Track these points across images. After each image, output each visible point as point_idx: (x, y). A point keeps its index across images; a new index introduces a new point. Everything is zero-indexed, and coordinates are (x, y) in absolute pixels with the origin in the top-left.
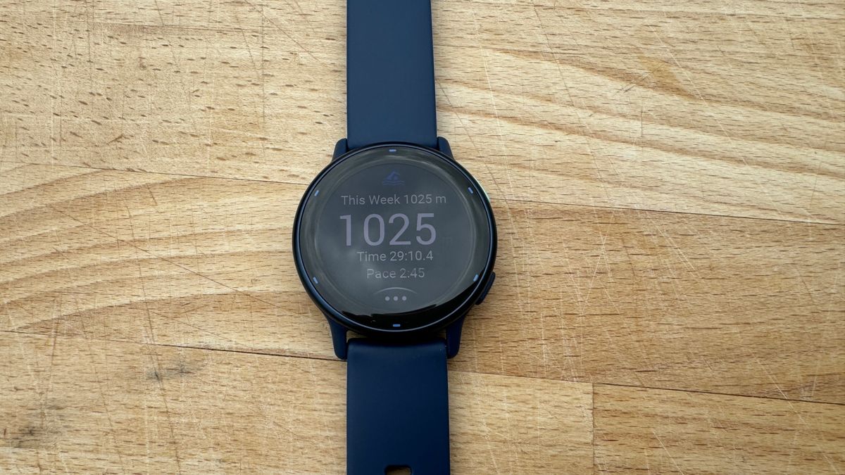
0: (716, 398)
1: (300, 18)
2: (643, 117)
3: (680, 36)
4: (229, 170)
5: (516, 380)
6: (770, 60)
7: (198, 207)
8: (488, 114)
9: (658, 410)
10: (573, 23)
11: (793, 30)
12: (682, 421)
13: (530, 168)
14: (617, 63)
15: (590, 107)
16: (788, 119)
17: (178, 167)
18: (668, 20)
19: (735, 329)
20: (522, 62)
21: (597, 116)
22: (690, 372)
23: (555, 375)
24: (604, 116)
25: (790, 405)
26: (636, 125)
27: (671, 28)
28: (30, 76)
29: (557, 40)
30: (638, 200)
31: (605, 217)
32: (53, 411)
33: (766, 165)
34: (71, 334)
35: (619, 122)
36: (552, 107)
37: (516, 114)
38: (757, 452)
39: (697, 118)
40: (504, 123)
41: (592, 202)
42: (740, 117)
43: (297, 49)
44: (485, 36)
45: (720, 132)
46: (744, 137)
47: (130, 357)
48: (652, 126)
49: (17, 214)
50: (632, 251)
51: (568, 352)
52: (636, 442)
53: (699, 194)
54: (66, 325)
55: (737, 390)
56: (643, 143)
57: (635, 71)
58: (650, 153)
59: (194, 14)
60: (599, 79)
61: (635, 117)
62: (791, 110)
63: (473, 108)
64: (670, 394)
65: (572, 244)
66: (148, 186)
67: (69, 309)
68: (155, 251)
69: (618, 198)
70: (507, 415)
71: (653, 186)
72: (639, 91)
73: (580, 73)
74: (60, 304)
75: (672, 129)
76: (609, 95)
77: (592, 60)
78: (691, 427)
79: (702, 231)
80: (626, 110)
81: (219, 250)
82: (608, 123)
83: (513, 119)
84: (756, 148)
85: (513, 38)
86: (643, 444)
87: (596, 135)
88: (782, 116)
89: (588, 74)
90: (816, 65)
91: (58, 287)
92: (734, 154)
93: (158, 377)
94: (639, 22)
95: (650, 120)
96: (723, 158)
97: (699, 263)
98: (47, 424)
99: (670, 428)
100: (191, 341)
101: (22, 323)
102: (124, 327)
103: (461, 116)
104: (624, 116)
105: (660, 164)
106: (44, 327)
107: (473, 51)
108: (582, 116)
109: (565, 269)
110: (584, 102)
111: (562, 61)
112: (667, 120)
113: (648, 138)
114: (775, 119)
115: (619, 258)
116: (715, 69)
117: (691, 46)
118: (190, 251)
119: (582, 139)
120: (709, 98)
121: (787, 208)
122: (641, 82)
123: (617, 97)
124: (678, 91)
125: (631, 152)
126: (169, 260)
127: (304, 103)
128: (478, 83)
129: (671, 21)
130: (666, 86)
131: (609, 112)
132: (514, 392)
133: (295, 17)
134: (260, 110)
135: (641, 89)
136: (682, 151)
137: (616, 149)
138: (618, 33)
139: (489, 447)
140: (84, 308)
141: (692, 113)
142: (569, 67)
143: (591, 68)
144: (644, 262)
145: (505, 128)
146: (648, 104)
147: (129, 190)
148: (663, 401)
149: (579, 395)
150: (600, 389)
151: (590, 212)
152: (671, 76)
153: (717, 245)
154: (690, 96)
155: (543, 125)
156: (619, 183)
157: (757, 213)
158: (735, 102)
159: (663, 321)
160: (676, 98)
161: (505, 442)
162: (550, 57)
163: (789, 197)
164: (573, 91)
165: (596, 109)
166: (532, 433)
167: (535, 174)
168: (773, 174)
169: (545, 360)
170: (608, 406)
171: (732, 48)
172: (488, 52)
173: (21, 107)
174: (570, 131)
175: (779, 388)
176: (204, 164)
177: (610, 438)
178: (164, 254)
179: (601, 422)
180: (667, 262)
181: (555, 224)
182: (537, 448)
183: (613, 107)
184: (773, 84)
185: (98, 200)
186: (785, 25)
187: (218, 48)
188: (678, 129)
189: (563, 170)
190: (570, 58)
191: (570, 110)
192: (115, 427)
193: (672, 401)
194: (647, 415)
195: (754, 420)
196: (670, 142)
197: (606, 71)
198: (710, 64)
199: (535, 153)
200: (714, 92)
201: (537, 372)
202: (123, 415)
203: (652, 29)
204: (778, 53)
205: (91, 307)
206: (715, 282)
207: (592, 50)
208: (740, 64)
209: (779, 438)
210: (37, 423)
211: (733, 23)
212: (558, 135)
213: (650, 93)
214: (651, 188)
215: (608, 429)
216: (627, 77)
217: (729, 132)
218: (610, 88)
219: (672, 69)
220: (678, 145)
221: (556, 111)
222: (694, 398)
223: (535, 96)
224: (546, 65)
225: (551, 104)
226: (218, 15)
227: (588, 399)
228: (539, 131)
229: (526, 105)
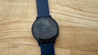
2: (77, 14)
4: (23, 20)
7: (19, 25)
8: (57, 13)
9: (79, 53)
14: (74, 7)
16: (96, 15)
17: (16, 19)
19: (89, 42)
20: (62, 7)
22: (83, 48)
25: (96, 53)
26: (76, 15)
27: (81, 3)
29: (66, 4)
30: (77, 25)
31: (72, 27)
33: (93, 21)
34: (1, 41)
35: (74, 15)
37: (61, 13)
39: (84, 14)
41: (71, 25)
42: (90, 14)
44: (57, 3)
46: (91, 17)
51: (67, 45)
53: (85, 24)
55: (89, 51)
56: (77, 18)
58: (78, 19)
60: (72, 9)
63: (55, 12)
64: (80, 51)
65: (68, 31)
66: (12, 22)
67: (1, 38)
68: (13, 31)
69: (74, 25)
71: (78, 23)
72: (77, 11)
73: (69, 8)
80: (75, 13)
81: (21, 31)
82: (73, 15)
83: (60, 14)
84: (92, 19)
85: (61, 3)
87: (71, 16)
93: (13, 47)
94: (77, 2)
95: (78, 15)
96: (88, 20)
97: (85, 33)
100: (17, 43)
102: (8, 41)
107: (55, 5)
109: (67, 34)
111: (67, 7)
112: (81, 15)
114: (95, 15)
115: (74, 33)
117: (84, 5)
118: (17, 31)
120: (86, 12)
121: (96, 27)
122: (77, 10)
125: (76, 19)
126: (15, 32)
127: (33, 11)
128: (56, 9)
131: (73, 13)
132: (60, 50)
134: (27, 12)
136: (82, 19)
137: (74, 18)
138: (74, 3)
140: (3, 38)
143: (71, 8)
144: (77, 33)
145: (59, 15)
146: (78, 13)
147: (9, 22)
152: (81, 9)
153: (87, 31)
154: (83, 12)
155: (64, 15)
156: (74, 23)
157: (92, 27)
158: (89, 12)
159: (80, 41)
162: (65, 6)
163: (96, 25)
164: (68, 11)
165: (71, 13)
167: (63, 21)
168: (94, 22)
169: (64, 46)
170: (72, 52)
171: (89, 5)
172: (57, 5)
174: (68, 16)
175: (95, 50)
176: (20, 19)
178: (14, 31)
179: (71, 54)
180: (80, 33)
181: (66, 28)
184: (94, 10)
185: (5, 24)
186: (96, 3)
187: (22, 4)
189: (67, 21)
190: (68, 6)
191: (68, 13)
194: (77, 54)
196: (81, 17)
198: (86, 7)
199: (63, 19)
201: (63, 48)
202: (7, 53)
204: (95, 6)
206: (86, 36)
207: (71, 5)
208: (90, 8)
211: (89, 2)
212: (66, 16)
216: (75, 9)
217: (88, 16)
218: (73, 10)
221: (66, 13)
222: (84, 52)
223: (64, 11)
227: (70, 51)
228: (64, 16)
229: (62, 12)
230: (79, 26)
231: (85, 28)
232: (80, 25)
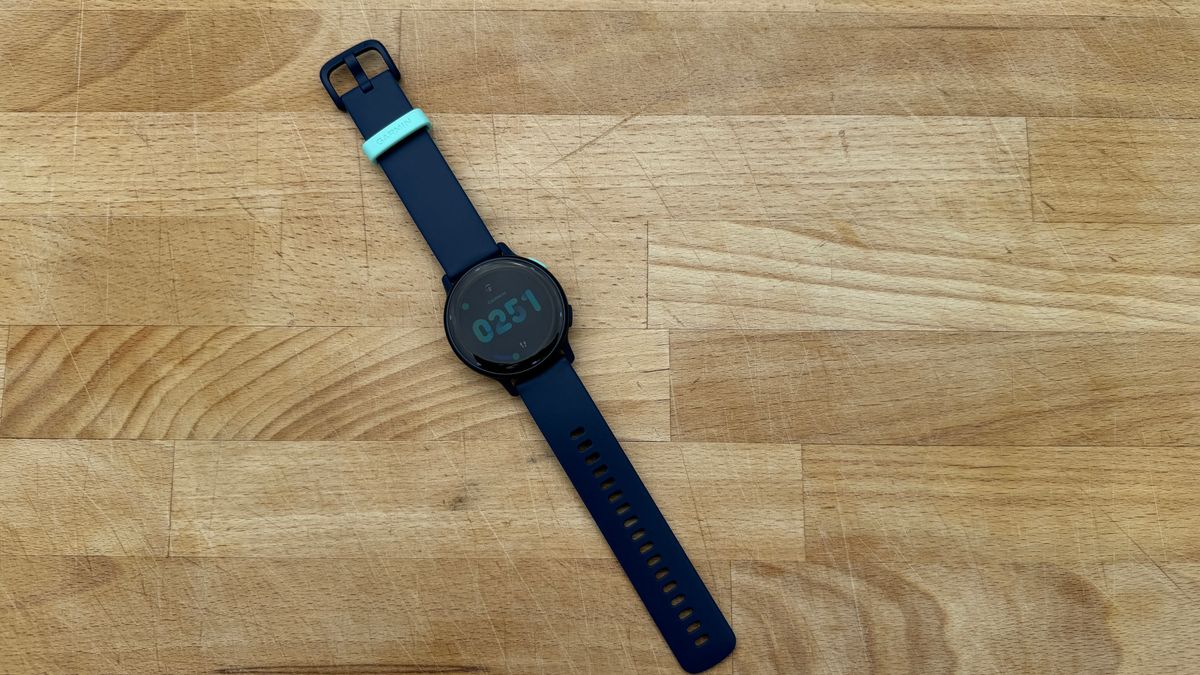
0: (877, 447)
1: (593, 207)
2: (832, 264)
3: (858, 201)
5: (754, 445)
6: (920, 216)
8: (727, 270)
9: (842, 457)
10: (784, 196)
11: (938, 191)
12: (856, 463)
13: (757, 307)
14: (815, 225)
15: (797, 260)
16: (930, 259)
18: (851, 189)
19: (890, 404)
20: (749, 229)
21: (801, 266)
22: (862, 433)
23: (778, 439)
24: (806, 266)
25: (922, 448)
26: (828, 270)
27: (853, 196)
28: (409, 262)
29: (773, 211)
30: (829, 324)
31: (808, 338)
32: (471, 487)
33: (914, 293)
34: (473, 439)
35: (816, 269)
36: (771, 262)
37: (747, 268)
38: (901, 477)
39: (869, 262)
40: (738, 276)
41: (799, 328)
42: (898, 260)
43: (593, 230)
44: (723, 211)
45: (884, 272)
46: (901, 274)
47: (514, 450)
48: (839, 271)
49: (421, 363)
50: (826, 358)
51: (785, 425)
52: (828, 477)
53: (869, 316)
54: (470, 433)
55: (890, 442)
56: (832, 283)
57: (827, 230)
58: (837, 291)
59: (517, 207)
60: (802, 238)
61: (827, 265)
62: (933, 252)
64: (850, 447)
65: (786, 357)
67: (469, 423)
69: (817, 324)
70: (750, 467)
71: (839, 313)
72: (830, 245)
73: (789, 235)
74: (463, 420)
75: (853, 272)
76: (809, 250)
77: (798, 225)
78: (862, 466)
79: (871, 342)
80: (821, 260)
82: (809, 270)
83: (745, 273)
84: (907, 282)
85: (742, 212)
86: (833, 478)
87: (801, 280)
88: (927, 257)
89: (795, 235)
90: (952, 217)
91: (459, 409)
92: (893, 287)
94: (830, 192)
95: (837, 266)
96: (886, 290)
97: (868, 363)
98: (469, 495)
99: (849, 468)
101: (441, 435)
103: (711, 273)
104: (819, 264)
105: (843, 298)
106: (455, 436)
107: (715, 224)
108: (791, 267)
109: (782, 373)
110: (792, 256)
111: (777, 227)
112: (849, 265)
113: (836, 279)
114: (922, 260)
115: (817, 363)
116: (882, 225)
117: (867, 209)
119: (792, 284)
120: (878, 247)
121: (927, 322)
122: (831, 238)
123: (815, 251)
124: (857, 243)
125: (825, 290)
127: (603, 271)
128: (719, 248)
129: (853, 190)
130: (849, 241)
131: (809, 263)
132: (753, 452)
133: (589, 206)
134: (574, 278)
135: (832, 244)
136: (859, 287)
137: (814, 289)
138: (815, 202)
139: (740, 486)
140: (479, 421)
141: (866, 259)
142: (781, 231)
143: (797, 231)
144: (832, 365)
145: (740, 279)
146: (836, 255)
148: (844, 452)
149: (794, 451)
150: (805, 447)
151: (797, 334)
152: (852, 232)
153: (880, 350)
154: (865, 247)
155: (765, 275)
156: (816, 313)
157: (906, 327)
158: (896, 248)
159: (845, 402)
160: (855, 248)
161: (749, 483)
162: (768, 224)
163: (928, 315)
164: (785, 249)
165: (800, 261)
166: (766, 476)
167: (761, 310)
168: (919, 299)
169: (771, 431)
170: (811, 457)
171: (895, 208)
172: (725, 224)
173: (407, 286)
174: (783, 278)
175: (916, 438)
177: (813, 476)
179: (807, 467)
180: (847, 364)
181: (774, 344)
182: (769, 485)
183: (812, 259)
184: (921, 234)
186: (931, 187)
188: (855, 272)
189: (779, 307)
190: (781, 223)
191: (783, 263)
192: (512, 493)
193: (850, 451)
194: (835, 461)
195: (900, 459)
196: (850, 281)
197: (809, 232)
198: (879, 222)
199: (760, 296)
200: (882, 242)
201: (767, 439)
202: (516, 486)
203: (840, 197)
204: (926, 209)
205: (483, 420)
206: (878, 375)
207: (797, 217)
208: (900, 220)
209: (914, 469)
210: (463, 495)
211: (896, 188)
212: (776, 282)
213: (838, 246)
214: (837, 315)
215: (812, 470)
216: (822, 236)
217: (890, 271)
218: (810, 245)
219: (853, 227)
220: (856, 283)
221: (774, 265)
222: (864, 449)
223: (759, 255)
224: (766, 230)
225: (769, 260)
226: (534, 207)
227: (799, 454)
228: (763, 280)
229: (753, 261)
230: (845, 326)
231: (872, 335)
232: (846, 324)
